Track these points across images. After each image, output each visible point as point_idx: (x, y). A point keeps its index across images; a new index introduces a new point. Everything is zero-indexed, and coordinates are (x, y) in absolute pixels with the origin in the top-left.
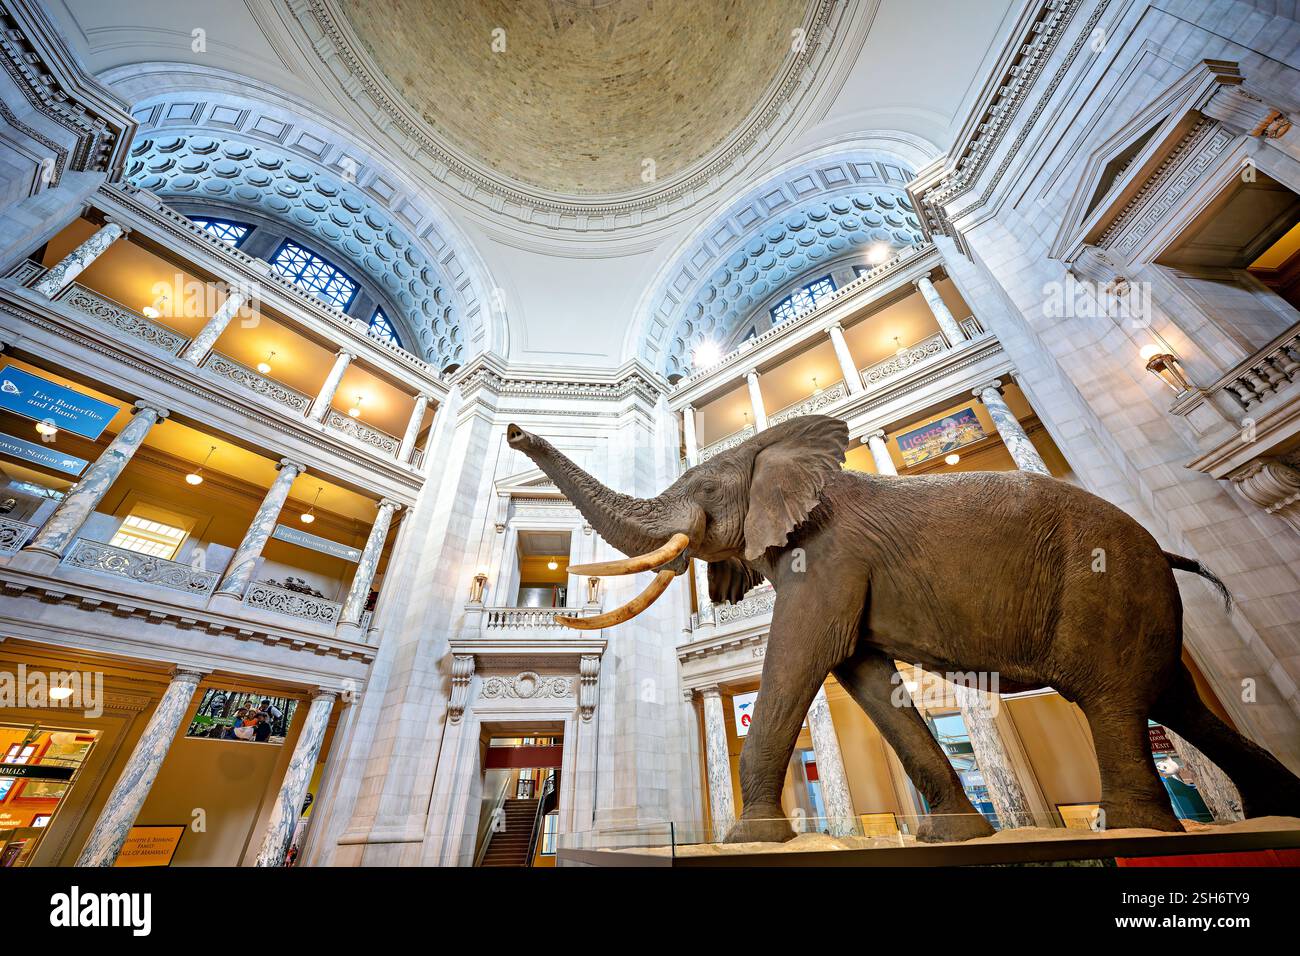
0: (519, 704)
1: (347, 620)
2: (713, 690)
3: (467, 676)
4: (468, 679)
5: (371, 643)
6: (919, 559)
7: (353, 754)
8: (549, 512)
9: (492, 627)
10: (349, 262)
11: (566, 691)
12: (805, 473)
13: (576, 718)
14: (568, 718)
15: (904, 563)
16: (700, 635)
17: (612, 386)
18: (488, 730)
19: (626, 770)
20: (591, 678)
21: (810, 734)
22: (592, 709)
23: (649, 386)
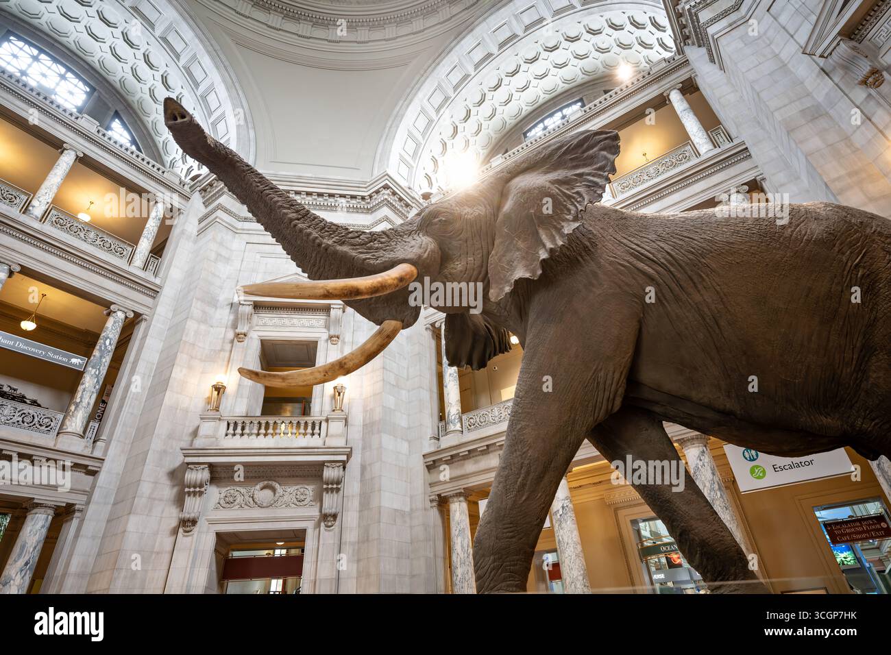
0: (256, 513)
1: (69, 430)
2: (459, 495)
3: (201, 486)
4: (203, 489)
5: (97, 454)
6: (703, 292)
7: (73, 568)
8: (295, 321)
9: (230, 436)
10: (82, 63)
11: (308, 499)
12: (565, 194)
13: (318, 526)
14: (309, 526)
15: (684, 297)
16: (446, 442)
17: (363, 198)
18: (225, 541)
19: (368, 575)
20: (335, 486)
21: (553, 536)
22: (335, 516)
23: (401, 199)
